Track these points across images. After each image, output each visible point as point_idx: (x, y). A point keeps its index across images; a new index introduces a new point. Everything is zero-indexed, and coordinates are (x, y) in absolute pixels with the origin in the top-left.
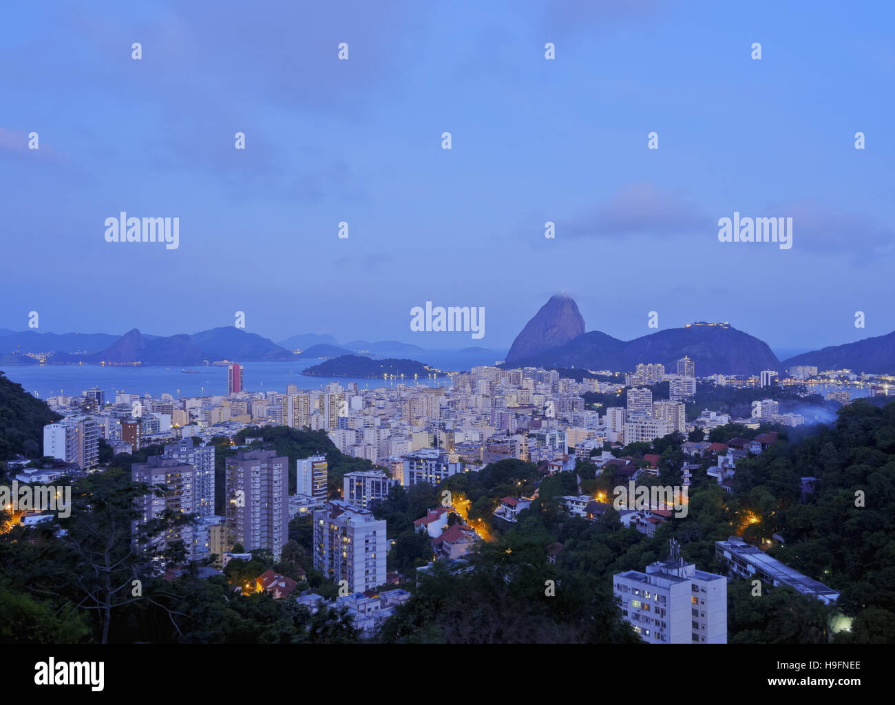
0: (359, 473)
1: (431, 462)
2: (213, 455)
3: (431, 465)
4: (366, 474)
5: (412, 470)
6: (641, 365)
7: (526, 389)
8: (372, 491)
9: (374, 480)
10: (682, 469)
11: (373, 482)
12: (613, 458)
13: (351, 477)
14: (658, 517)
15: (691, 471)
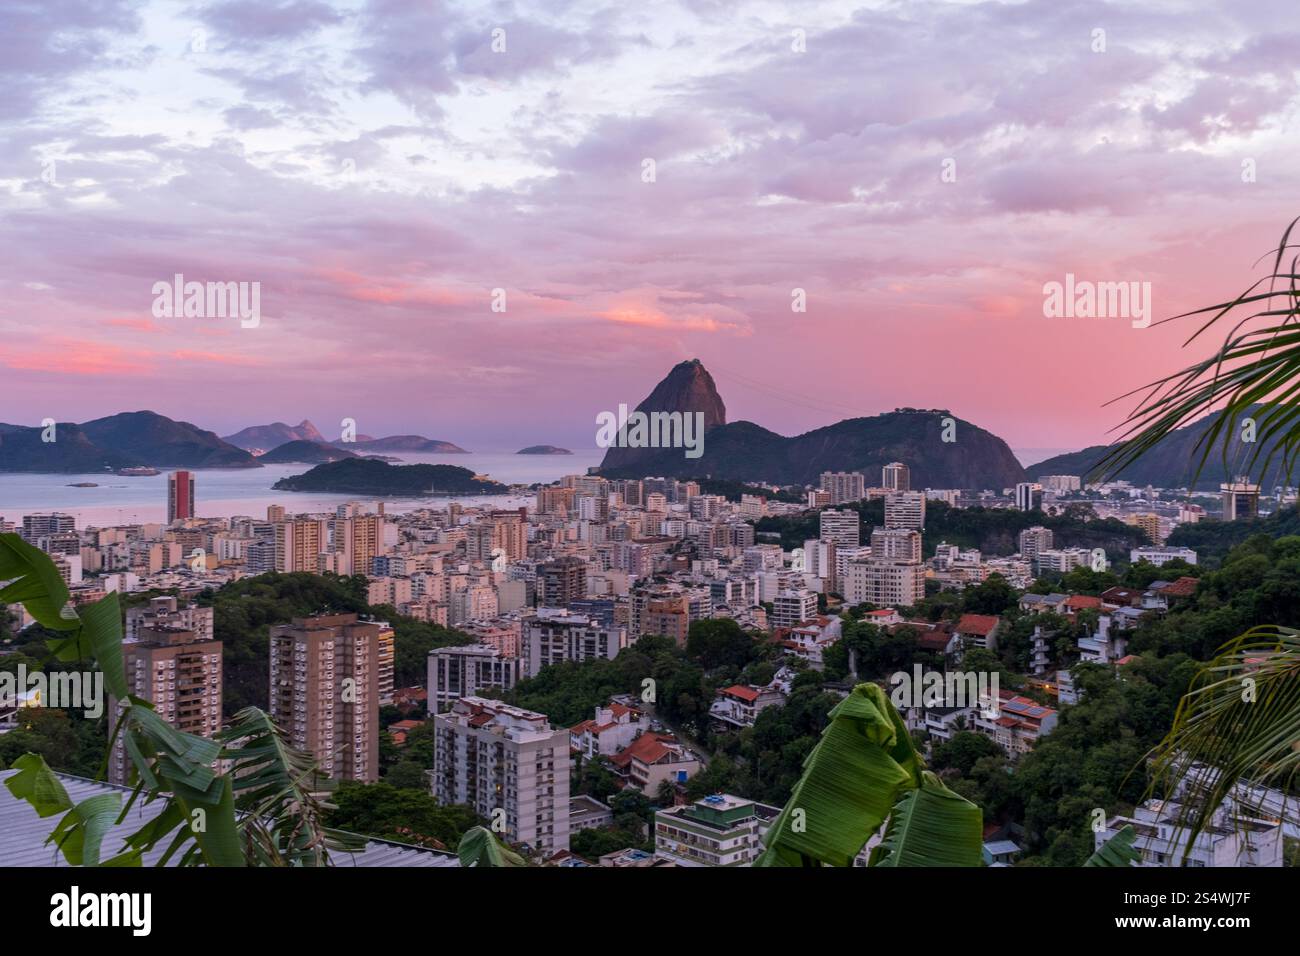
0: (455, 650)
1: (578, 630)
2: (210, 622)
3: (578, 634)
4: (466, 650)
5: (546, 643)
6: (828, 474)
7: (655, 511)
8: (478, 679)
9: (479, 659)
10: (1032, 639)
11: (478, 664)
12: (901, 620)
13: (441, 656)
14: (1013, 717)
15: (1047, 642)
